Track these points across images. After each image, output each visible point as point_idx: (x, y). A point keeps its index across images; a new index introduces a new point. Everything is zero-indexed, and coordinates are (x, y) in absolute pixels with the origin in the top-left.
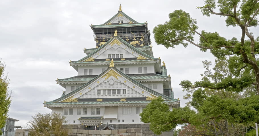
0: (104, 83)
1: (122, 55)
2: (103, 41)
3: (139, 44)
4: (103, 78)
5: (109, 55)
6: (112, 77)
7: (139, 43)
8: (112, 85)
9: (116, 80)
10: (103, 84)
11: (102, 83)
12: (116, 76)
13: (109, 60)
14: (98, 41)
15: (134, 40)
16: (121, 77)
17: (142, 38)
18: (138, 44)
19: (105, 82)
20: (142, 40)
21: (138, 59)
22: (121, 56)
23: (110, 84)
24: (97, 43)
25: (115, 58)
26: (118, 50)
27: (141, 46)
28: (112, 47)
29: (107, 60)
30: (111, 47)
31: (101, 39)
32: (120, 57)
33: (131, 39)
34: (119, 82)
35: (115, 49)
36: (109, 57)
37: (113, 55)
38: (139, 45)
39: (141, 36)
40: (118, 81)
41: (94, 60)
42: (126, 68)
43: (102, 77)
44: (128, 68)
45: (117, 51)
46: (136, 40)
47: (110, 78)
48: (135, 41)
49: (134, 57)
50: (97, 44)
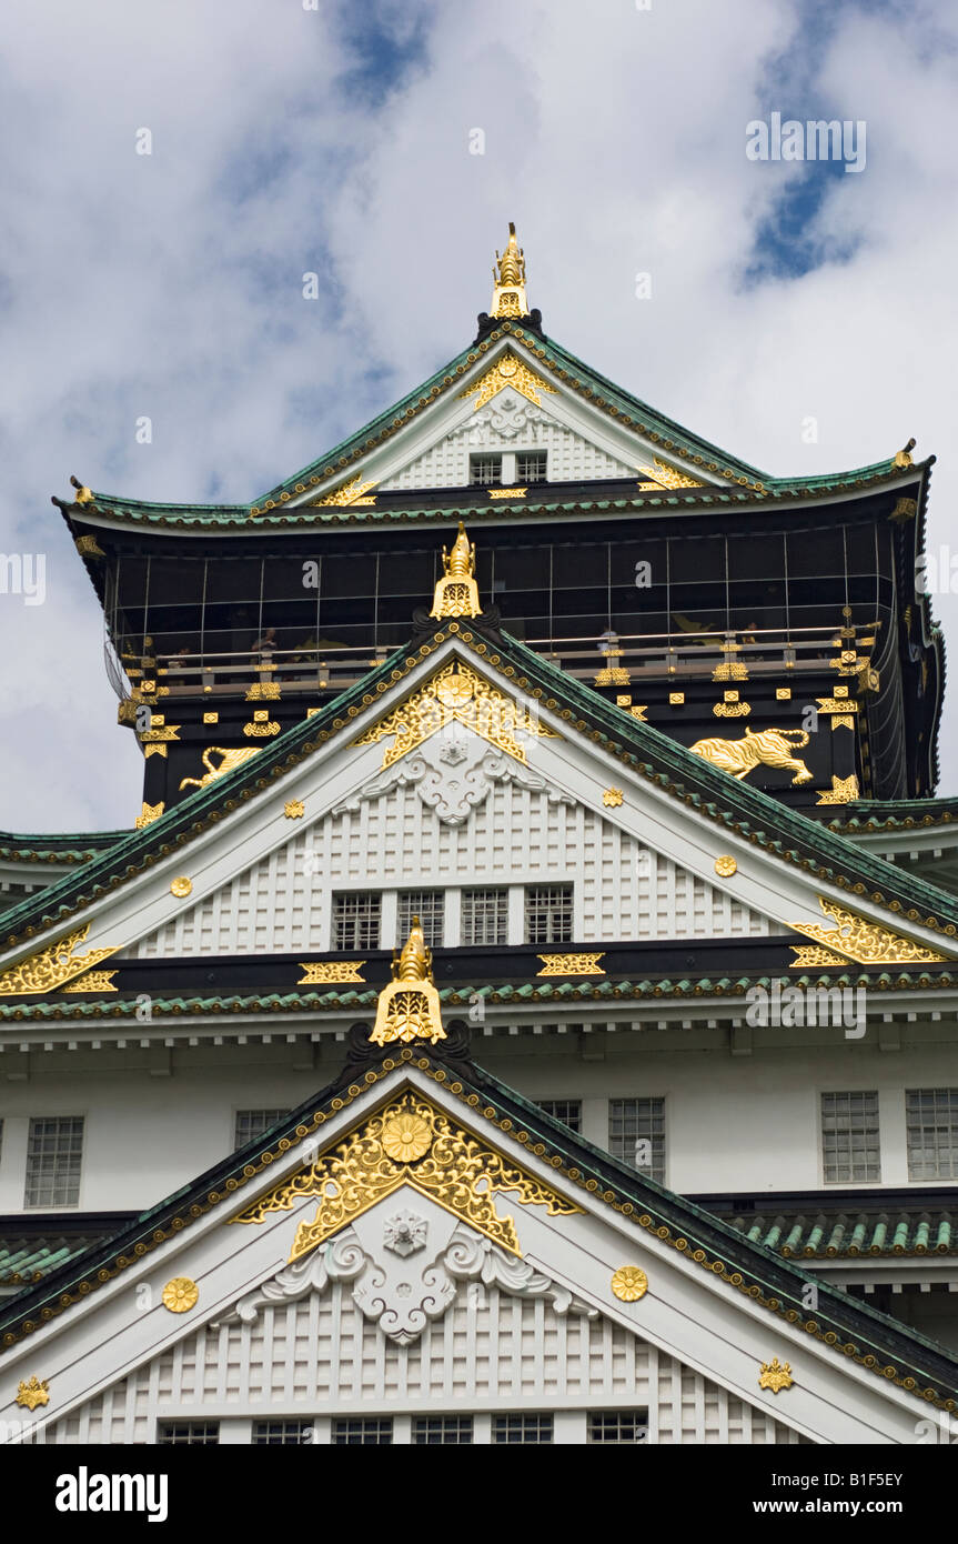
0: (280, 1309)
1: (552, 896)
2: (249, 730)
3: (804, 774)
4: (268, 1217)
5: (355, 904)
6: (410, 1208)
7: (798, 764)
8: (416, 1344)
9: (473, 1258)
10: (255, 1324)
11: (247, 1312)
12: (484, 1185)
13: (348, 973)
14: (171, 733)
15: (720, 710)
16: (565, 1203)
17: (852, 681)
18: (794, 773)
19: (294, 1286)
20: (838, 709)
21: (806, 958)
22: (535, 920)
23: (386, 1325)
24: (153, 763)
25: (452, 938)
26: (488, 822)
27: (827, 799)
28: (405, 773)
29: (316, 975)
30: (384, 783)
31: (211, 704)
32: (516, 935)
33: (677, 698)
34: (527, 1302)
35: (454, 810)
36: (344, 928)
37: (422, 900)
38: (811, 789)
39: (836, 653)
40: (515, 1280)
41: (103, 983)
42: (630, 1103)
43: (248, 1212)
44: (659, 1103)
45: (470, 840)
46: (758, 722)
47: (374, 1230)
48: (732, 729)
49: (746, 933)
50: (160, 782)
